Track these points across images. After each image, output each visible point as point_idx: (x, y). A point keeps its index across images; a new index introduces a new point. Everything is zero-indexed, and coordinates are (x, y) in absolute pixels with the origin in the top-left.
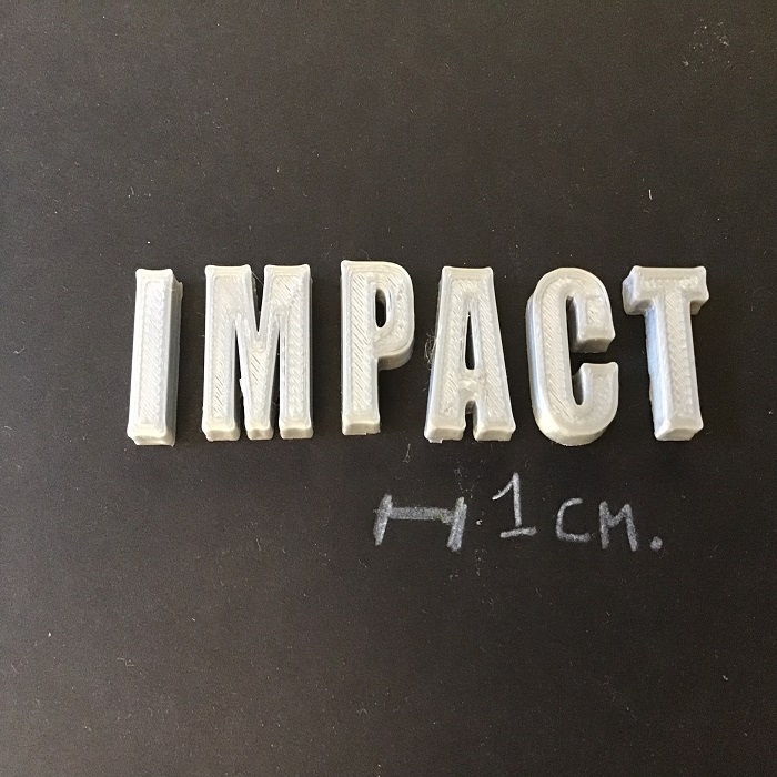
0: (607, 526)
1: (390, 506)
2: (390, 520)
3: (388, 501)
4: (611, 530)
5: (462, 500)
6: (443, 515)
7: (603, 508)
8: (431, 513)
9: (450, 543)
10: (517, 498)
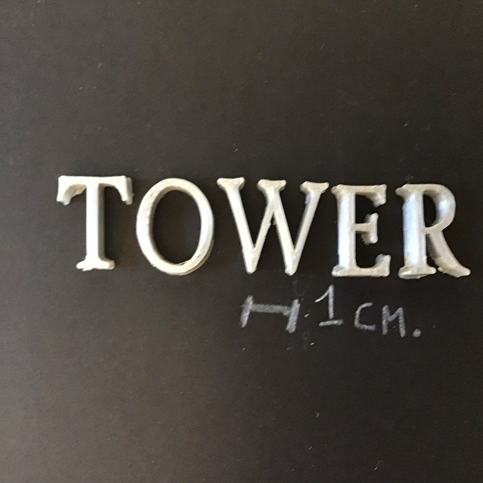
0: (386, 322)
1: (251, 303)
3: (250, 300)
4: (389, 324)
5: (296, 301)
6: (284, 310)
7: (385, 309)
8: (277, 309)
9: (288, 327)
10: (331, 301)
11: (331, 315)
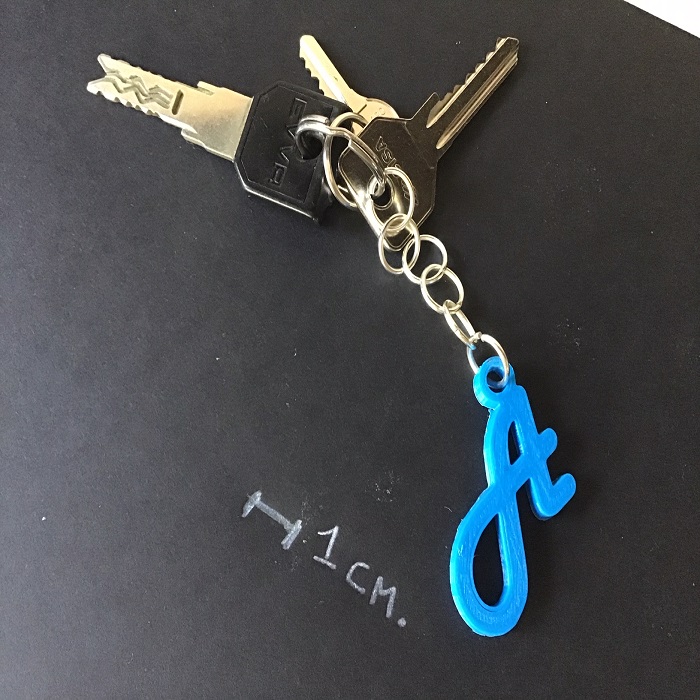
0: (377, 593)
1: (259, 499)
2: (255, 507)
3: (259, 494)
4: (379, 596)
5: (300, 522)
6: (286, 524)
7: (380, 579)
8: (280, 518)
9: (283, 542)
10: (332, 541)
11: (328, 555)
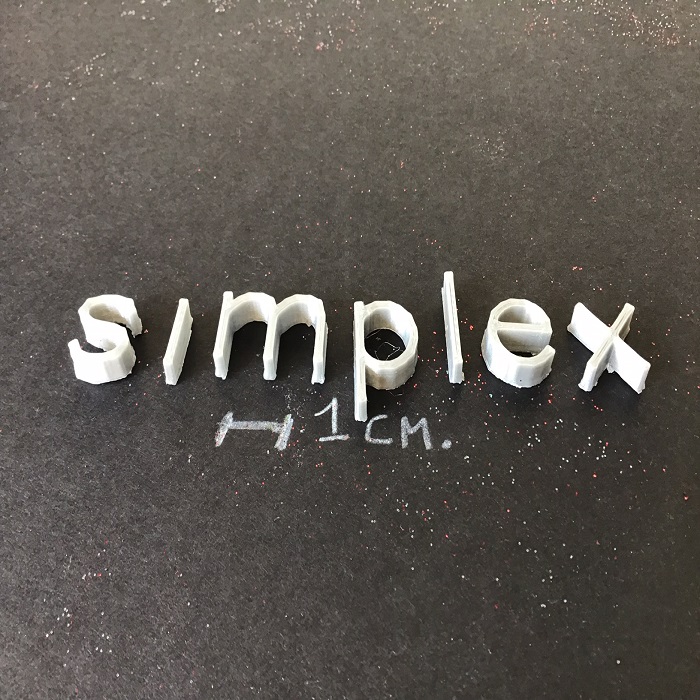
0: (407, 434)
1: (231, 420)
2: (229, 430)
3: (229, 416)
4: (410, 437)
5: (289, 416)
6: (274, 426)
7: (404, 421)
8: (264, 425)
9: (277, 445)
10: (334, 414)
